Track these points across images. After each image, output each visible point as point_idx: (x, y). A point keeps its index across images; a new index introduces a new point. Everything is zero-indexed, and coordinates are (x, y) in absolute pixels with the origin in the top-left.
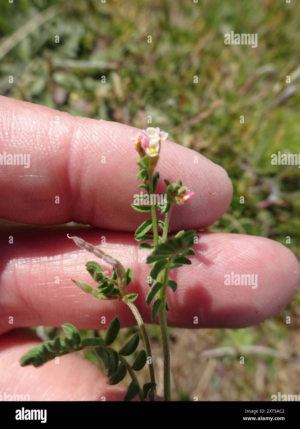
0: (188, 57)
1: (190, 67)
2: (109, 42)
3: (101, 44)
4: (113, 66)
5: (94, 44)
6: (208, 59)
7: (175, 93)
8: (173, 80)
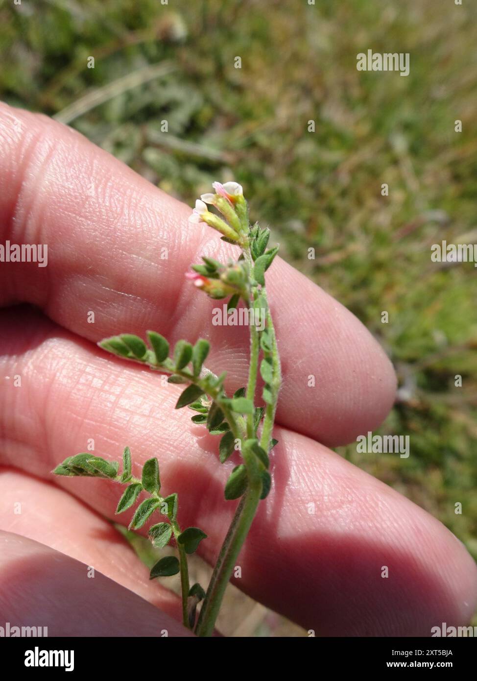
0: (334, 168)
1: (334, 183)
2: (232, 123)
3: (220, 123)
4: (228, 158)
5: (211, 123)
6: (362, 177)
7: (305, 213)
8: (306, 195)
